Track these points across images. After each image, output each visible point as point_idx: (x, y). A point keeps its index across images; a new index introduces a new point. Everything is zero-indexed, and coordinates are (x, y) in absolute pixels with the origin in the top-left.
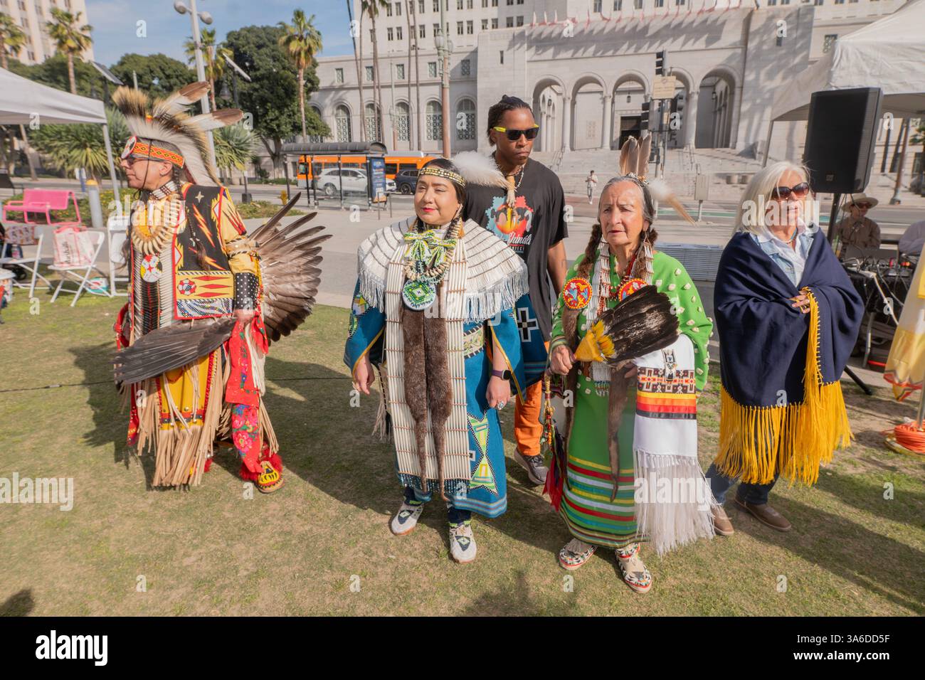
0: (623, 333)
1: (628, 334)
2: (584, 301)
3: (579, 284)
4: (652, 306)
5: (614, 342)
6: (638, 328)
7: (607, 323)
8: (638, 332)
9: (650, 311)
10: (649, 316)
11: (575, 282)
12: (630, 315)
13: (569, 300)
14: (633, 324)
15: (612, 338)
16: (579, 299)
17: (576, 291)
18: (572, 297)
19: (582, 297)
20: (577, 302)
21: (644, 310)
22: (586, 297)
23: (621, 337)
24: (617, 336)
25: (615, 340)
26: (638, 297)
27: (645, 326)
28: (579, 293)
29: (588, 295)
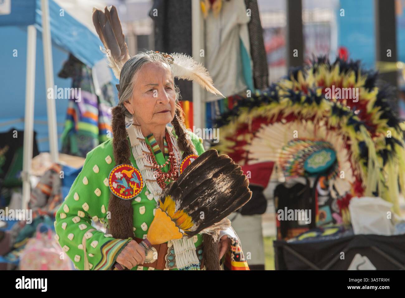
0: (197, 204)
1: (202, 202)
2: (138, 186)
3: (124, 171)
4: (217, 170)
5: (190, 215)
6: (210, 195)
7: (176, 197)
8: (211, 199)
9: (216, 175)
10: (217, 180)
11: (120, 170)
12: (198, 184)
13: (121, 192)
14: (204, 192)
15: (187, 211)
16: (132, 186)
17: (124, 180)
18: (123, 187)
19: (133, 183)
20: (132, 190)
21: (210, 176)
22: (137, 181)
23: (196, 209)
24: (192, 208)
25: (191, 212)
26: (200, 164)
27: (215, 191)
28: (128, 180)
29: (139, 178)
